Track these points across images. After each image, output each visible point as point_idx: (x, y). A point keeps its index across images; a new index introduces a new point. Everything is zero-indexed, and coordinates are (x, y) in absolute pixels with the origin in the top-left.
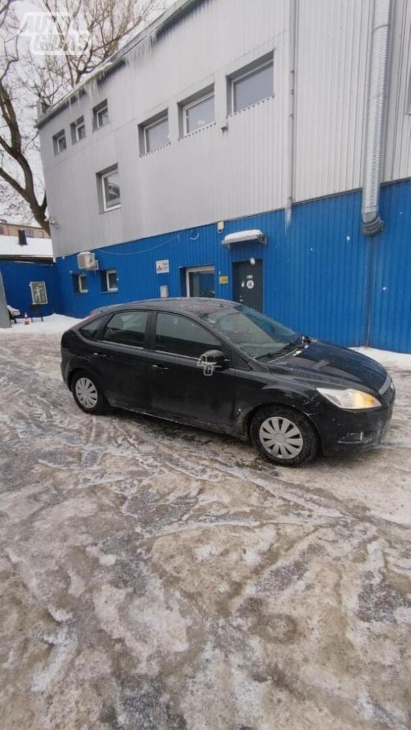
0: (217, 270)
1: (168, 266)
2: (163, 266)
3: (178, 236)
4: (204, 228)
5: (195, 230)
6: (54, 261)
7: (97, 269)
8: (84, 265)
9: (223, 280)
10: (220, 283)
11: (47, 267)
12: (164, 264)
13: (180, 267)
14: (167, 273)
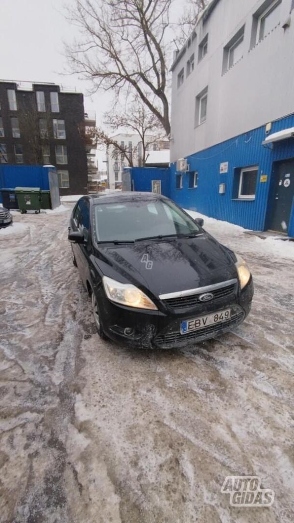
0: (260, 169)
1: (227, 167)
2: (224, 167)
3: (237, 141)
4: (253, 132)
5: (248, 134)
6: (169, 166)
7: (188, 171)
8: (180, 168)
9: (263, 179)
10: (261, 181)
11: (164, 170)
12: (225, 165)
13: (235, 168)
14: (226, 173)
